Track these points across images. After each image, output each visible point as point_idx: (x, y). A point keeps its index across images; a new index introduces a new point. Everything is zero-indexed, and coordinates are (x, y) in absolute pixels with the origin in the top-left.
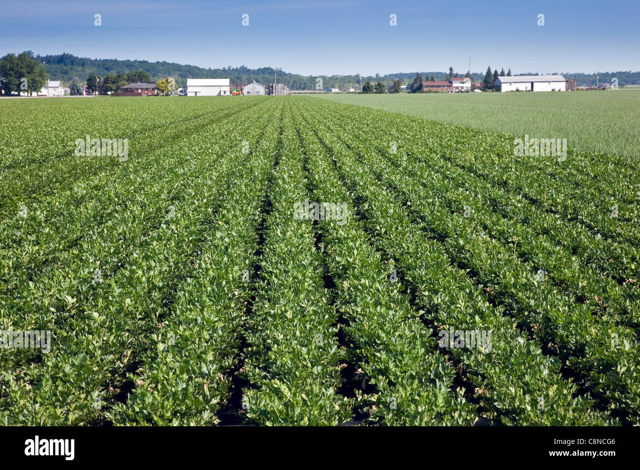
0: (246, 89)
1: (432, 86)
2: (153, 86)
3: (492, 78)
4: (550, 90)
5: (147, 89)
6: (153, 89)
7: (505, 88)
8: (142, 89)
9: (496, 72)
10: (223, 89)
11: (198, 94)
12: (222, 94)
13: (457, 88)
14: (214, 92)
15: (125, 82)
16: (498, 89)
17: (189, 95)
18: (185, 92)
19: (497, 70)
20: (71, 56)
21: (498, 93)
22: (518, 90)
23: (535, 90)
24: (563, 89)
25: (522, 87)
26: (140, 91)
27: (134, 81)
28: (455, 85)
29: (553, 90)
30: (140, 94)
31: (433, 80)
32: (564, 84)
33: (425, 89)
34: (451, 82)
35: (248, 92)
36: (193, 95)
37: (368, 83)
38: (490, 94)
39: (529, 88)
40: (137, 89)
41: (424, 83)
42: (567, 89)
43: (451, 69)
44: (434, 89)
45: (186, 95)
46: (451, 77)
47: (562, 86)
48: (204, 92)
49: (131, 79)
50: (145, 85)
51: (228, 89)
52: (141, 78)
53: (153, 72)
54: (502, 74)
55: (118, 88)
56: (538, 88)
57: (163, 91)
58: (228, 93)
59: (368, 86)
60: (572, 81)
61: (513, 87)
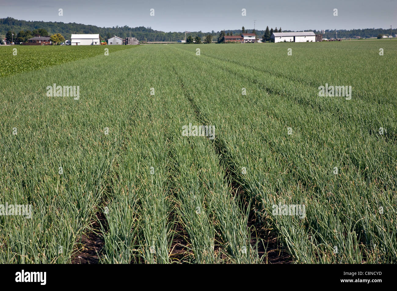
0: (110, 41)
1: (231, 39)
2: (48, 38)
3: (269, 33)
4: (306, 41)
5: (45, 41)
6: (49, 41)
7: (277, 40)
8: (41, 41)
9: (272, 29)
10: (95, 41)
11: (78, 44)
12: (94, 44)
13: (246, 40)
14: (89, 43)
15: (31, 36)
16: (273, 41)
17: (72, 44)
18: (70, 43)
19: (273, 28)
20: (13, 19)
21: (271, 44)
22: (285, 41)
23: (296, 41)
24: (314, 41)
25: (288, 39)
26: (40, 42)
27: (36, 35)
28: (245, 38)
29: (308, 41)
30: (40, 44)
31: (231, 35)
32: (315, 37)
33: (226, 41)
34: (243, 37)
35: (111, 43)
36: (75, 44)
37: (190, 37)
38: (267, 44)
39: (293, 40)
40: (38, 41)
41: (226, 37)
42: (316, 41)
43: (243, 28)
44: (232, 41)
45: (70, 44)
46: (243, 32)
47: (313, 39)
48: (82, 43)
49: (35, 34)
50: (43, 38)
51: (98, 41)
53: (66, 30)
54: (276, 31)
55: (26, 40)
56: (298, 40)
57: (55, 42)
58: (98, 43)
59: (190, 39)
60: (319, 35)
61: (282, 40)
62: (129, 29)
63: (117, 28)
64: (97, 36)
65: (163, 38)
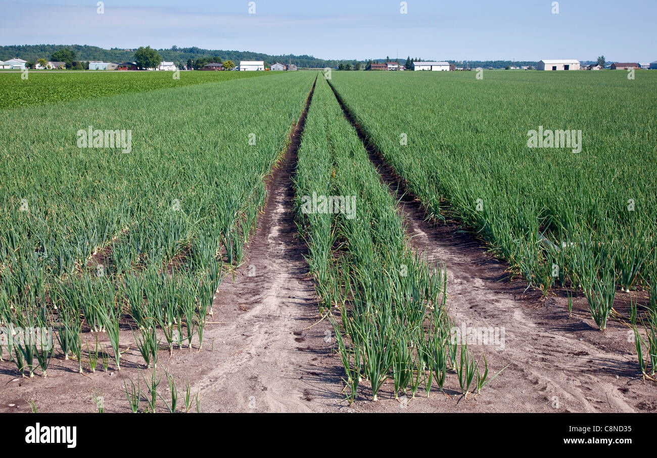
0: (273, 67)
1: (376, 67)
2: (221, 65)
3: (410, 63)
4: (441, 70)
5: (218, 67)
6: (222, 67)
7: (416, 68)
8: (215, 67)
9: (412, 59)
10: (260, 67)
11: (246, 70)
12: (259, 70)
13: (390, 68)
14: (254, 69)
15: (207, 63)
16: (413, 69)
17: (241, 70)
18: (239, 69)
20: (197, 48)
21: (412, 71)
22: (423, 70)
23: (433, 70)
24: (448, 70)
25: (426, 68)
26: (214, 68)
27: (212, 62)
28: (389, 66)
29: (443, 70)
30: (214, 70)
31: (377, 63)
32: (449, 67)
33: (372, 69)
34: (387, 65)
35: (274, 69)
36: (243, 70)
37: (341, 65)
38: (409, 72)
39: (430, 69)
40: (213, 67)
41: (372, 65)
42: (450, 70)
43: (388, 57)
44: (377, 68)
45: (239, 70)
46: (388, 61)
47: (447, 68)
48: (249, 69)
49: (210, 61)
50: (217, 65)
51: (263, 67)
52: (216, 60)
54: (416, 61)
55: (203, 66)
56: (434, 69)
57: (226, 68)
58: (263, 69)
59: (341, 67)
60: (453, 64)
61: (421, 68)
62: (294, 57)
63: (284, 56)
64: (262, 63)
65: (322, 65)
